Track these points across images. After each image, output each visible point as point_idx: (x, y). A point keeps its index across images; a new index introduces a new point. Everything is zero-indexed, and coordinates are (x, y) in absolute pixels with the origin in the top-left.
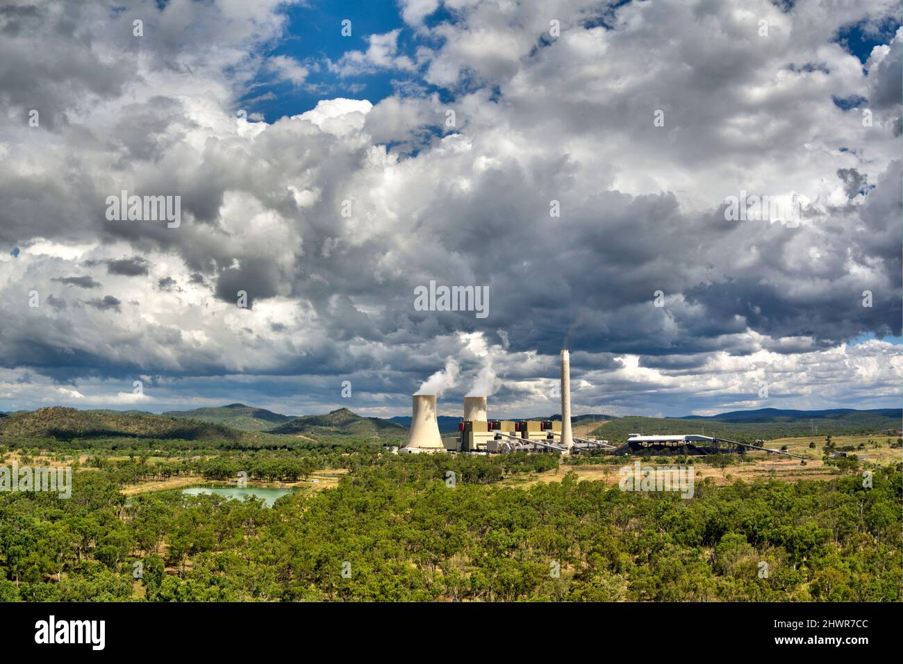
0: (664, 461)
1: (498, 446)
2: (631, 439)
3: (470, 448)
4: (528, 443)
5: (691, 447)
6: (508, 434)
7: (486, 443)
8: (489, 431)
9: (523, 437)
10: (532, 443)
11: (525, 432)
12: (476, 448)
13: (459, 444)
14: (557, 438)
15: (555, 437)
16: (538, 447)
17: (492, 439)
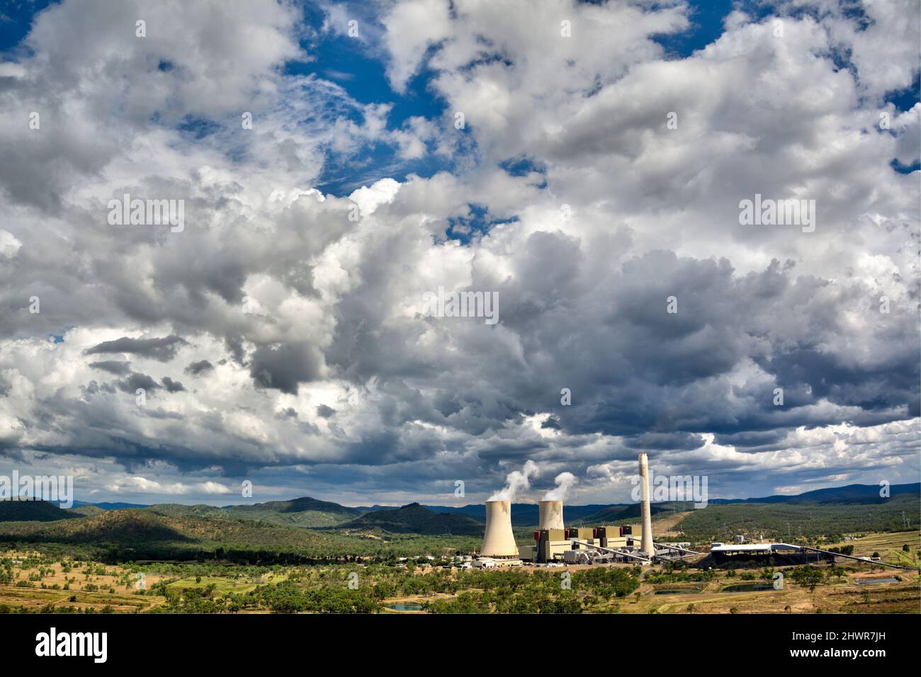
0: (750, 576)
1: (576, 556)
2: (715, 549)
3: (546, 558)
4: (607, 552)
5: (776, 556)
6: (585, 542)
7: (563, 552)
8: (566, 539)
9: (601, 545)
10: (611, 552)
11: (604, 538)
12: (552, 558)
13: (536, 554)
14: (637, 544)
15: (635, 543)
16: (618, 556)
17: (569, 548)
